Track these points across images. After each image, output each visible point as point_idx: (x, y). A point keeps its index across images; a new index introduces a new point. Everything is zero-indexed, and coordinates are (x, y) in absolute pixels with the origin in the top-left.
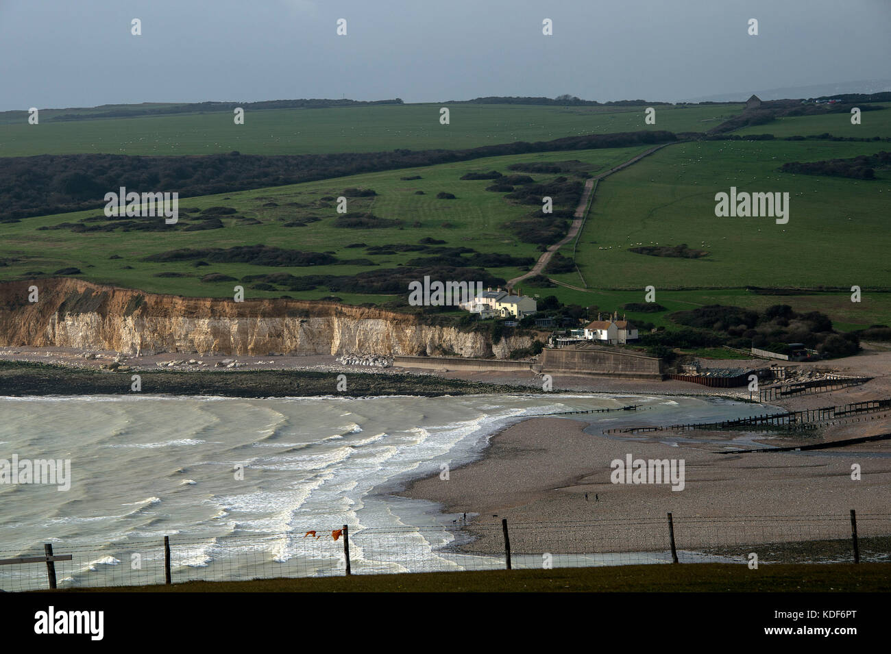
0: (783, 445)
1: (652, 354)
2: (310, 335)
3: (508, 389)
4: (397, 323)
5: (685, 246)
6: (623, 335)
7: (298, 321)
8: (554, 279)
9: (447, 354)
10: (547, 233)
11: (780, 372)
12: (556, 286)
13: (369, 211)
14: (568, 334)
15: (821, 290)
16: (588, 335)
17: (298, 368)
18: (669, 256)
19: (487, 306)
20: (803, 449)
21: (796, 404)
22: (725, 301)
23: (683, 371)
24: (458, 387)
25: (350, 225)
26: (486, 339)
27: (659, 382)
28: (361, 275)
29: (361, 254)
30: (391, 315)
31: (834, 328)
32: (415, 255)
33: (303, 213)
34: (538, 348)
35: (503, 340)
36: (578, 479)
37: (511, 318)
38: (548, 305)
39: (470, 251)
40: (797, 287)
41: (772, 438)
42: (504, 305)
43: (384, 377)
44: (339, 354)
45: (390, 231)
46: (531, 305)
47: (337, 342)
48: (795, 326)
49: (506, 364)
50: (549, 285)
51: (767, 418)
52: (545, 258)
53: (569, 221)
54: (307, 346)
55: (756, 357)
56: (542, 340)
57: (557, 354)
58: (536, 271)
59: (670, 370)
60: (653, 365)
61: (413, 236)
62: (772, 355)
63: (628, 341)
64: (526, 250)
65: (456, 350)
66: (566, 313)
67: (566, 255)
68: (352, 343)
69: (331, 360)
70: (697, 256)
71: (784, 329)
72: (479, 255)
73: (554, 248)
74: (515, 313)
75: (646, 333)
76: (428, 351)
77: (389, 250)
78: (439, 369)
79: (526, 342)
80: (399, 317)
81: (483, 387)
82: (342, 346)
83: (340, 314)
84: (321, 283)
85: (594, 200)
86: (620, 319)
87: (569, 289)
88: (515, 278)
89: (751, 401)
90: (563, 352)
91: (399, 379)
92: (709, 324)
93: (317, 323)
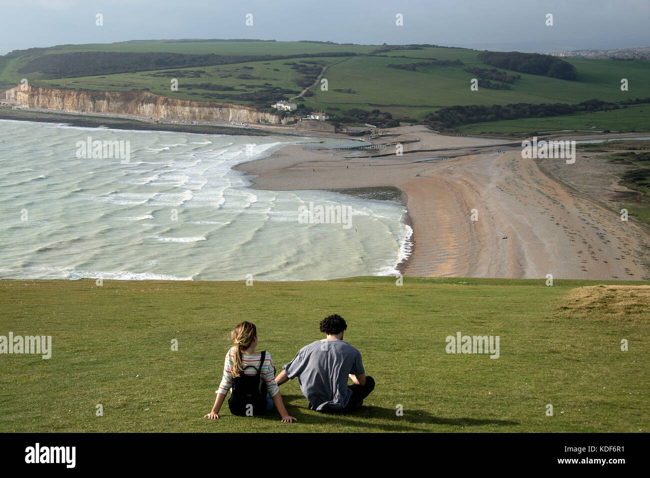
0: (367, 155)
1: (333, 124)
2: (222, 114)
3: (285, 134)
4: (251, 111)
5: (351, 89)
6: (324, 118)
7: (218, 109)
8: (305, 98)
9: (266, 122)
10: (306, 83)
11: (373, 131)
12: (305, 101)
13: (249, 74)
14: (306, 117)
15: (391, 105)
16: (312, 117)
17: (217, 125)
18: (345, 92)
19: (281, 107)
20: (372, 157)
21: (376, 142)
22: (360, 108)
23: (342, 130)
24: (268, 133)
25: (241, 78)
26: (279, 118)
27: (334, 134)
28: (241, 95)
29: (243, 88)
30: (249, 108)
31: (393, 118)
32: (260, 89)
33: (227, 74)
34: (296, 121)
35: (285, 118)
36: (295, 165)
37: (288, 111)
38: (301, 107)
39: (280, 88)
40: (384, 104)
41: (364, 153)
42: (286, 106)
43: (245, 129)
44: (231, 121)
45: (255, 81)
46: (295, 107)
47: (231, 117)
48: (381, 117)
49: (286, 126)
50: (303, 100)
51: (364, 147)
52: (304, 91)
53: (315, 80)
54: (221, 118)
55: (366, 126)
56: (298, 119)
57: (302, 123)
58: (300, 95)
59: (338, 130)
60: (332, 128)
61: (262, 83)
62: (372, 126)
63: (325, 120)
64: (298, 89)
65: (269, 121)
66: (306, 110)
67: (311, 91)
68: (236, 117)
69: (228, 123)
70: (354, 93)
71: (377, 118)
72: (282, 89)
73: (308, 88)
74: (290, 109)
75: (332, 117)
76: (260, 121)
77: (253, 87)
78: (263, 127)
79: (292, 119)
80: (251, 109)
81: (276, 134)
82: (232, 118)
83: (232, 107)
84: (227, 97)
85: (325, 73)
86: (323, 112)
87: (310, 102)
88: (292, 97)
89: (362, 141)
90: (304, 123)
91: (250, 130)
92: (353, 115)
93: (224, 110)
